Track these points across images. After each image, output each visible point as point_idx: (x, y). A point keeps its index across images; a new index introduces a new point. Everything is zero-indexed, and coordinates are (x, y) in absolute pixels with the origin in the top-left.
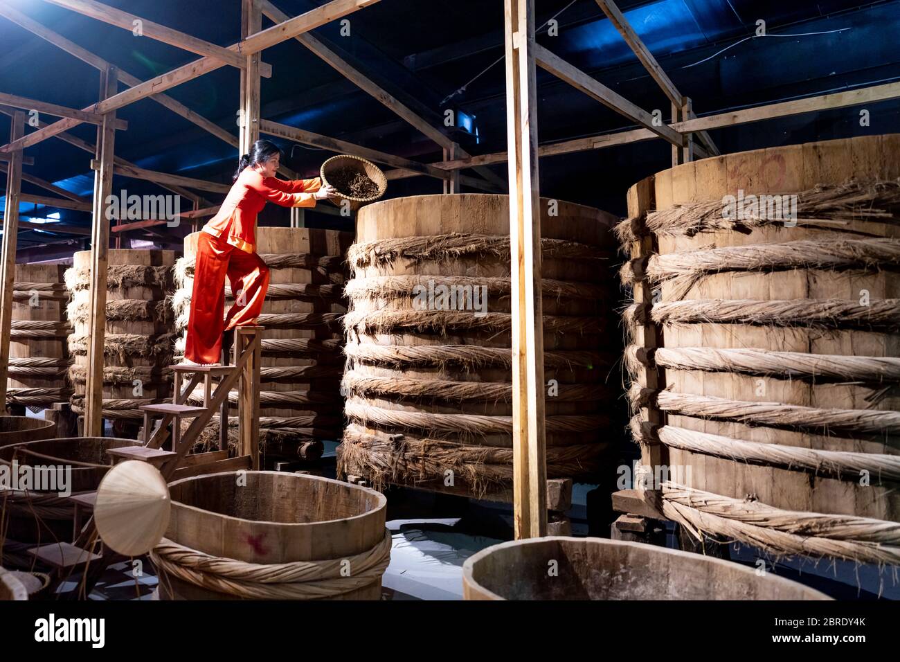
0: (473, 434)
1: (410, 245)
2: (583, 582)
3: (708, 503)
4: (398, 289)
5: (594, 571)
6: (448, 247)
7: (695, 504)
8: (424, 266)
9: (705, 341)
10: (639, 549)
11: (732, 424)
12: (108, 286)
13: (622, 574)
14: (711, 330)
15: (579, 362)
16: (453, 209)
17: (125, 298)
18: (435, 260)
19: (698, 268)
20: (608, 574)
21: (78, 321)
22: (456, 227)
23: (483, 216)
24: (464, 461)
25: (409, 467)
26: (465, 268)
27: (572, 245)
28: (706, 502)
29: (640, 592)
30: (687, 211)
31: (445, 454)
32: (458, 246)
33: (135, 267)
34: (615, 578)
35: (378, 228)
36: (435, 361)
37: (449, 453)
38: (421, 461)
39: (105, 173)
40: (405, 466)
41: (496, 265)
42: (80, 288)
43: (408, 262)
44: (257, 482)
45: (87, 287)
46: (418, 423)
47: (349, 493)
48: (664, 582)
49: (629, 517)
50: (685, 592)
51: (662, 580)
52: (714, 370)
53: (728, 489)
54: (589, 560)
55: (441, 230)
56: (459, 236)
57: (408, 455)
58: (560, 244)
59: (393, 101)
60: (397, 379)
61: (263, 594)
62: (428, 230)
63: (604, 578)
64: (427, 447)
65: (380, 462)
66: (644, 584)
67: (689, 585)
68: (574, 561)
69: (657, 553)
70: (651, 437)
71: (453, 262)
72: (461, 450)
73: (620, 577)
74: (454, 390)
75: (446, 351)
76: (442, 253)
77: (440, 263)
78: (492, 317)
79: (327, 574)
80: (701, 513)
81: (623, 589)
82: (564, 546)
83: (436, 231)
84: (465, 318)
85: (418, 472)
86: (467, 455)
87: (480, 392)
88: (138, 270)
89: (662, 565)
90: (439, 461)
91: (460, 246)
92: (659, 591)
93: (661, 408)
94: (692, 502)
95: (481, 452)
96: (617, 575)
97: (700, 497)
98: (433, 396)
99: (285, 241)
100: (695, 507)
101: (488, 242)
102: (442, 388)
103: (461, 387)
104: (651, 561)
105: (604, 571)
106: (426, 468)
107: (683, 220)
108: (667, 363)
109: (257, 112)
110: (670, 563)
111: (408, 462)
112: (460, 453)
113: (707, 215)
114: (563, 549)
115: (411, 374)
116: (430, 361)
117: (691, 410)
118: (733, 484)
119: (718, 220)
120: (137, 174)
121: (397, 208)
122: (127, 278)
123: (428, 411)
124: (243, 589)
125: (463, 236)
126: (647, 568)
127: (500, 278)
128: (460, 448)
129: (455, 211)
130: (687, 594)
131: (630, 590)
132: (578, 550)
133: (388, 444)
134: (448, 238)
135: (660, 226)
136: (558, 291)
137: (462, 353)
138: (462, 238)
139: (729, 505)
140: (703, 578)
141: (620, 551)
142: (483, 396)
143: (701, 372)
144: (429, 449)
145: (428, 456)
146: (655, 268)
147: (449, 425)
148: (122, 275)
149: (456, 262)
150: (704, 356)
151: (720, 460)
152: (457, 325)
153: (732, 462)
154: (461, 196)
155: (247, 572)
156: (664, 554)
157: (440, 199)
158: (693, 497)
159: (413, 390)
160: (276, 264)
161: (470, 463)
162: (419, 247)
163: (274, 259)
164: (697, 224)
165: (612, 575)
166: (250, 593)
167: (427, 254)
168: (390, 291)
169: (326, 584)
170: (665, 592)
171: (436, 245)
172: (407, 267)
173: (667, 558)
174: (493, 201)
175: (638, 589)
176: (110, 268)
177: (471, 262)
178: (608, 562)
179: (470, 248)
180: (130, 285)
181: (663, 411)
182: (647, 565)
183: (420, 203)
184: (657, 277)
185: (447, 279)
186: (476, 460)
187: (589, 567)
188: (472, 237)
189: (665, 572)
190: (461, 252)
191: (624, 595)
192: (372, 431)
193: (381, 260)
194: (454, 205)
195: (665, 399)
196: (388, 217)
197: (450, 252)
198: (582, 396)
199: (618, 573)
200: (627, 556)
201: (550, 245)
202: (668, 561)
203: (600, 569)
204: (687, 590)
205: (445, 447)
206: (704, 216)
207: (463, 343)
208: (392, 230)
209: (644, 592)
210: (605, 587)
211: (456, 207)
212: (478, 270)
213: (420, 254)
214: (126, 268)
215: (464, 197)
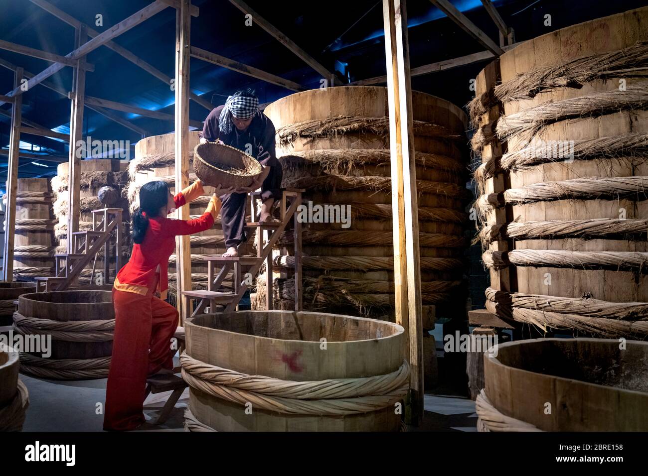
1: (307, 126)
3: (551, 304)
6: (337, 126)
7: (540, 306)
8: (318, 143)
9: (546, 178)
11: (569, 240)
12: (81, 187)
14: (551, 169)
16: (340, 99)
17: (93, 196)
18: (327, 137)
19: (539, 119)
21: (61, 213)
22: (342, 112)
23: (363, 102)
26: (350, 142)
27: (432, 125)
28: (549, 303)
30: (529, 77)
31: (336, 287)
32: (344, 125)
33: (100, 173)
35: (281, 118)
37: (340, 286)
39: (78, 101)
41: (374, 140)
42: (62, 189)
43: (305, 141)
45: (66, 188)
46: (315, 264)
49: (483, 328)
52: (554, 199)
53: (567, 291)
55: (331, 114)
56: (345, 118)
57: (308, 289)
58: (423, 124)
59: (288, 41)
62: (321, 115)
64: (322, 282)
70: (501, 261)
71: (341, 138)
72: (349, 283)
76: (332, 131)
77: (330, 140)
78: (372, 179)
80: (545, 313)
83: (326, 116)
84: (352, 181)
88: (102, 175)
90: (332, 292)
91: (346, 125)
93: (510, 236)
94: (538, 305)
97: (544, 300)
100: (540, 309)
101: (367, 121)
107: (525, 84)
108: (514, 199)
109: (188, 40)
113: (546, 77)
117: (535, 233)
118: (571, 287)
119: (555, 80)
120: (101, 103)
121: (296, 100)
122: (95, 180)
125: (348, 118)
127: (377, 150)
129: (342, 99)
134: (336, 119)
135: (506, 94)
138: (347, 119)
139: (569, 302)
143: (543, 203)
145: (323, 289)
146: (502, 126)
147: (340, 264)
148: (91, 178)
149: (343, 138)
150: (546, 188)
151: (560, 269)
152: (345, 186)
153: (571, 270)
154: (346, 88)
157: (330, 91)
158: (538, 300)
162: (314, 128)
164: (538, 85)
171: (327, 125)
172: (305, 144)
174: (370, 91)
176: (83, 174)
177: (354, 137)
179: (354, 126)
180: (96, 186)
181: (512, 238)
183: (314, 95)
184: (505, 133)
185: (337, 151)
188: (356, 118)
190: (347, 130)
193: (284, 141)
195: (513, 229)
196: (289, 109)
197: (338, 130)
206: (543, 78)
208: (292, 118)
211: (342, 96)
212: (360, 144)
213: (315, 133)
214: (94, 173)
215: (348, 88)
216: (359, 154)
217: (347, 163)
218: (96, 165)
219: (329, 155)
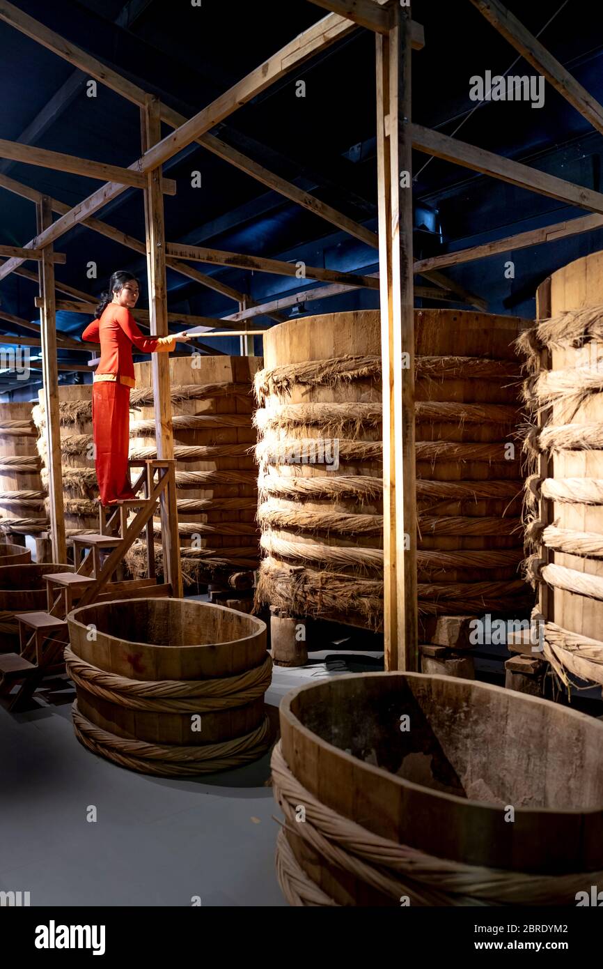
0: (368, 567)
1: (303, 371)
2: (427, 717)
4: (294, 418)
5: (438, 707)
6: (340, 372)
8: (319, 393)
9: (588, 471)
10: (482, 689)
13: (464, 712)
14: (594, 459)
15: (487, 493)
16: (346, 330)
18: (328, 385)
19: (582, 386)
20: (451, 711)
22: (350, 348)
24: (360, 594)
25: (308, 599)
26: (360, 394)
27: (481, 363)
28: (578, 646)
29: (481, 731)
30: (573, 318)
31: (341, 587)
32: (349, 370)
34: (458, 715)
35: (277, 353)
36: (330, 493)
37: (345, 586)
38: (319, 594)
39: (48, 310)
40: (305, 598)
43: (303, 389)
44: (168, 607)
46: (315, 556)
47: (240, 621)
48: (503, 723)
50: (521, 734)
51: (501, 720)
52: (593, 503)
54: (434, 696)
55: (335, 352)
57: (307, 587)
58: (464, 362)
60: (296, 512)
61: (141, 706)
62: (322, 353)
63: (447, 715)
64: (324, 580)
65: (284, 593)
66: (485, 723)
67: (525, 726)
68: (419, 697)
69: (498, 694)
71: (347, 387)
72: (357, 584)
73: (462, 715)
74: (349, 522)
75: (340, 482)
76: (334, 379)
77: (334, 389)
79: (196, 692)
81: (465, 727)
82: (410, 682)
83: (328, 355)
84: (358, 448)
85: (316, 603)
86: (362, 588)
87: (375, 525)
89: (502, 706)
90: (336, 594)
91: (352, 370)
92: (498, 731)
93: (547, 545)
95: (375, 586)
96: (460, 713)
98: (327, 528)
99: (207, 370)
100: (570, 650)
102: (337, 521)
103: (355, 520)
104: (492, 701)
105: (447, 708)
106: (324, 600)
107: (569, 330)
108: (555, 495)
109: (161, 236)
110: (510, 705)
111: (307, 594)
112: (356, 587)
113: (591, 323)
114: (409, 685)
115: (310, 506)
116: (325, 494)
117: (570, 547)
120: (79, 308)
121: (292, 331)
123: (326, 544)
124: (125, 701)
125: (356, 359)
126: (488, 708)
128: (356, 582)
129: (349, 331)
130: (522, 736)
131: (471, 727)
132: (423, 686)
133: (290, 576)
134: (339, 362)
135: (550, 338)
136: (461, 415)
137: (356, 485)
138: (354, 360)
140: (538, 721)
141: (464, 690)
142: (378, 529)
143: (582, 506)
144: (326, 581)
145: (325, 589)
146: (543, 387)
147: (344, 558)
149: (350, 388)
150: (583, 488)
152: (350, 455)
154: (354, 314)
155: (127, 687)
156: (505, 695)
157: (332, 318)
159: (310, 523)
160: (199, 395)
161: (365, 597)
162: (312, 373)
163: (197, 389)
164: (582, 334)
165: (455, 712)
166: (131, 704)
167: (319, 379)
168: (287, 421)
169: (197, 702)
170: (504, 732)
171: (327, 370)
172: (303, 395)
173: (507, 700)
175: (478, 727)
177: (366, 386)
178: (451, 699)
179: (362, 371)
181: (549, 547)
182: (488, 705)
183: (313, 324)
184: (545, 398)
185: (341, 406)
186: (370, 594)
187: (434, 702)
188: (365, 360)
189: (504, 713)
190: (353, 376)
191: (465, 732)
192: (279, 563)
193: (279, 388)
194: (346, 325)
195: (551, 536)
196: (285, 341)
197: (342, 377)
198: (491, 530)
199: (460, 710)
200: (470, 694)
201: (454, 364)
202: (508, 701)
203: (443, 705)
204: (523, 731)
205: (342, 580)
206: (588, 324)
207: (359, 474)
208: (289, 356)
209: (484, 730)
210: (447, 723)
211: (350, 326)
212: (374, 395)
213: (313, 380)
214: (79, 404)
215: (357, 314)
216: (370, 410)
217: (353, 423)
218: (82, 393)
219: (330, 412)
